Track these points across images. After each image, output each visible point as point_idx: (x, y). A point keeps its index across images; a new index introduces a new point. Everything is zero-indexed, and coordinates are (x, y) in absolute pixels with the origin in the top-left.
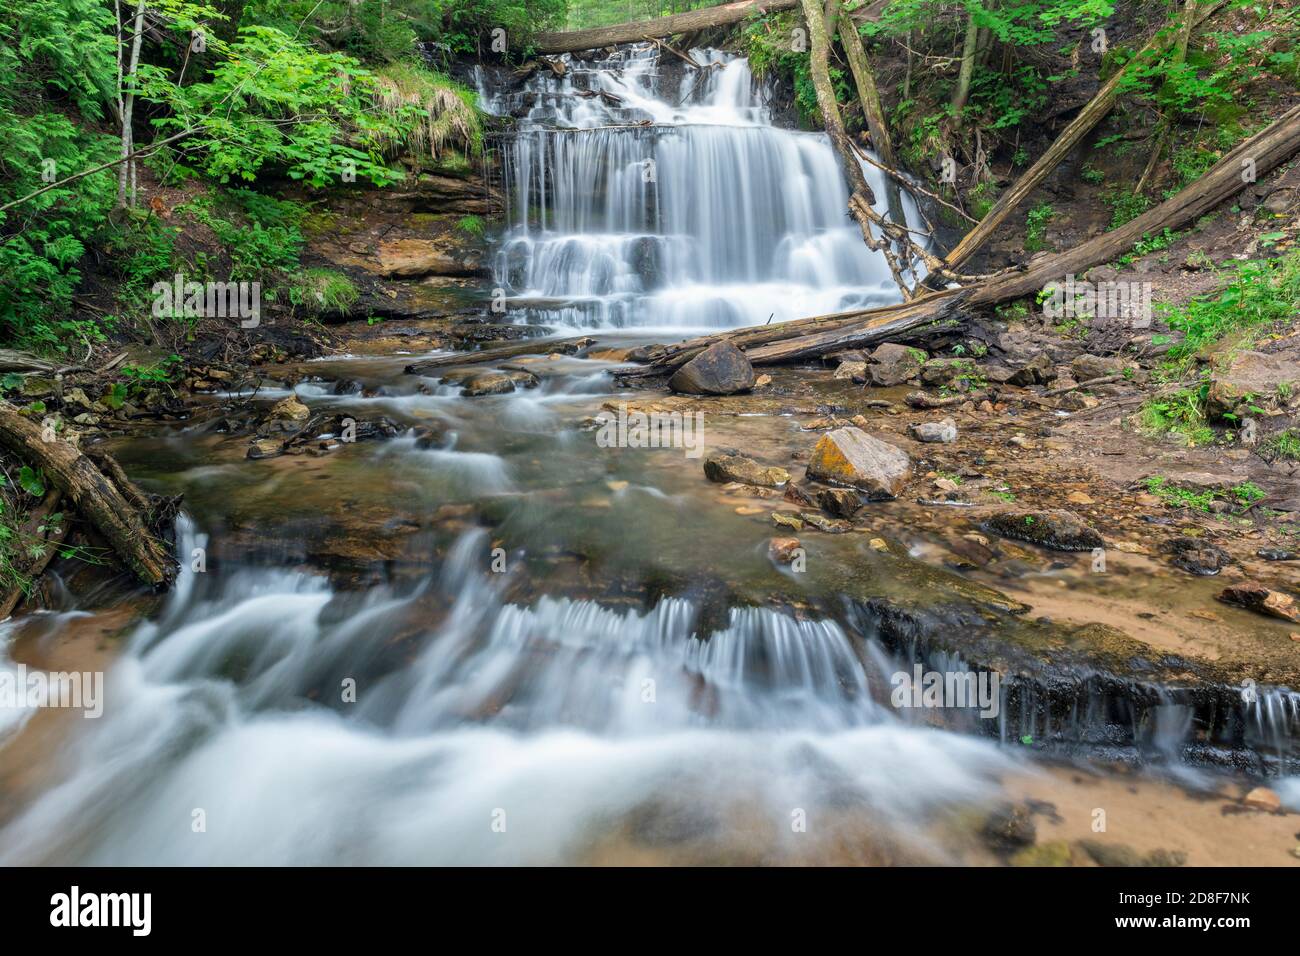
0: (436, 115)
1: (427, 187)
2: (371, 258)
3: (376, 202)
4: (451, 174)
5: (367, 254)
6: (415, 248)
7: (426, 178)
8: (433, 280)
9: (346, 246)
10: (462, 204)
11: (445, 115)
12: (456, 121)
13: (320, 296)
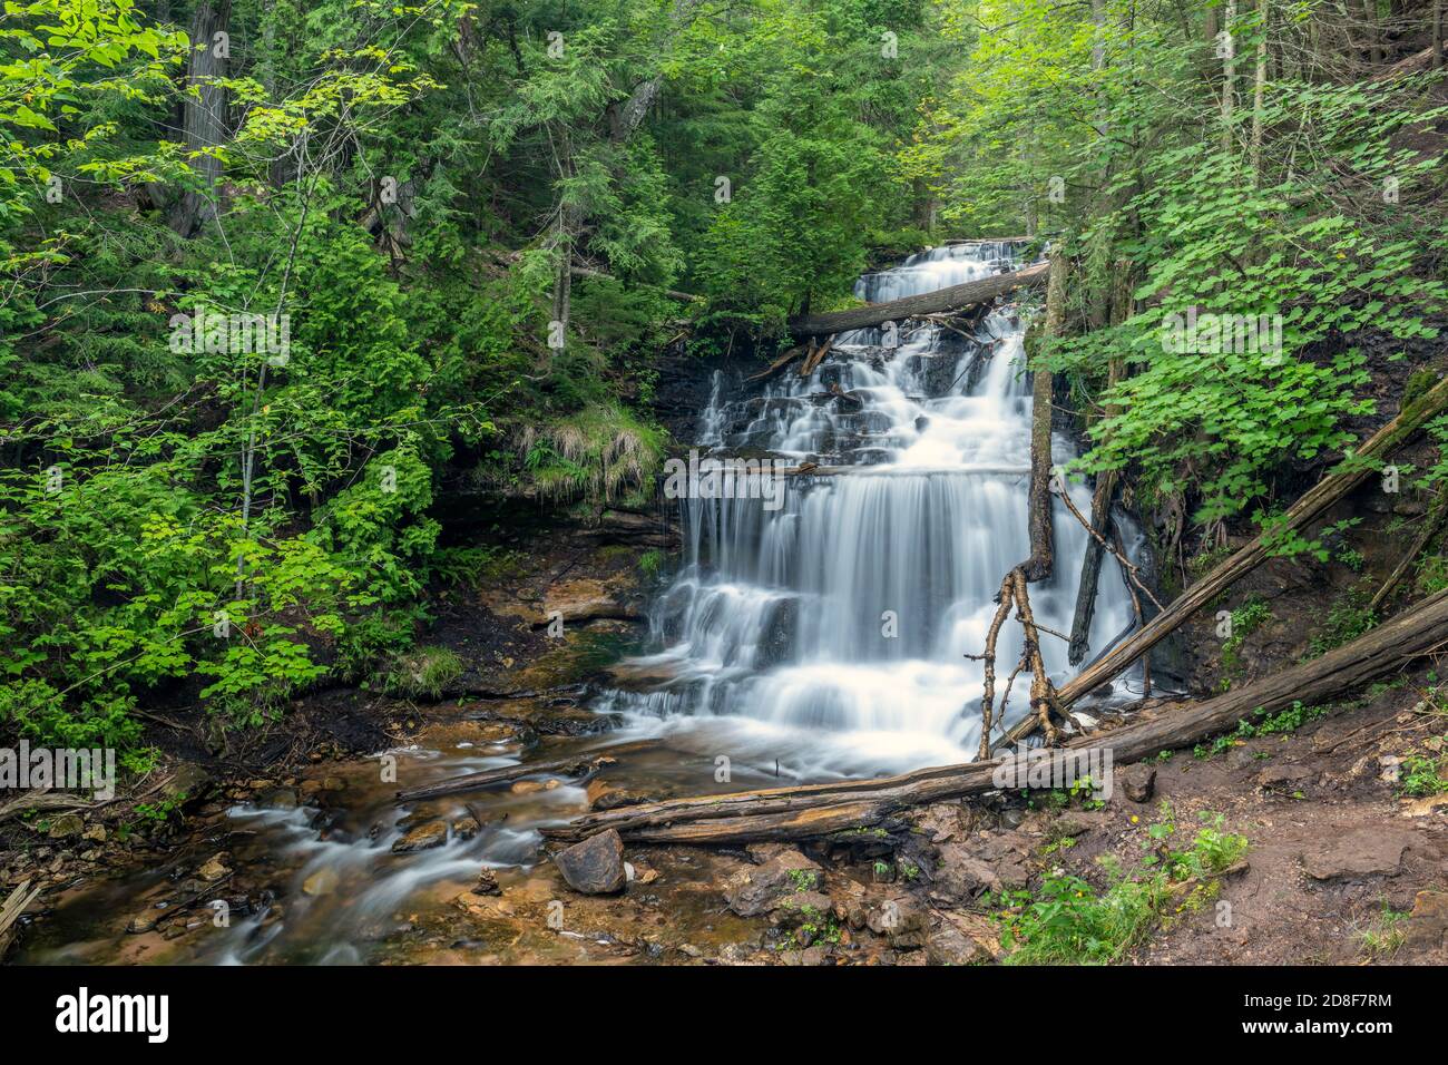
0: (614, 459)
1: (610, 524)
2: (535, 605)
3: (564, 539)
4: (632, 511)
5: (532, 601)
6: (583, 590)
7: (610, 516)
8: (600, 623)
9: (513, 593)
10: (648, 538)
11: (622, 458)
12: (633, 464)
13: (419, 678)
